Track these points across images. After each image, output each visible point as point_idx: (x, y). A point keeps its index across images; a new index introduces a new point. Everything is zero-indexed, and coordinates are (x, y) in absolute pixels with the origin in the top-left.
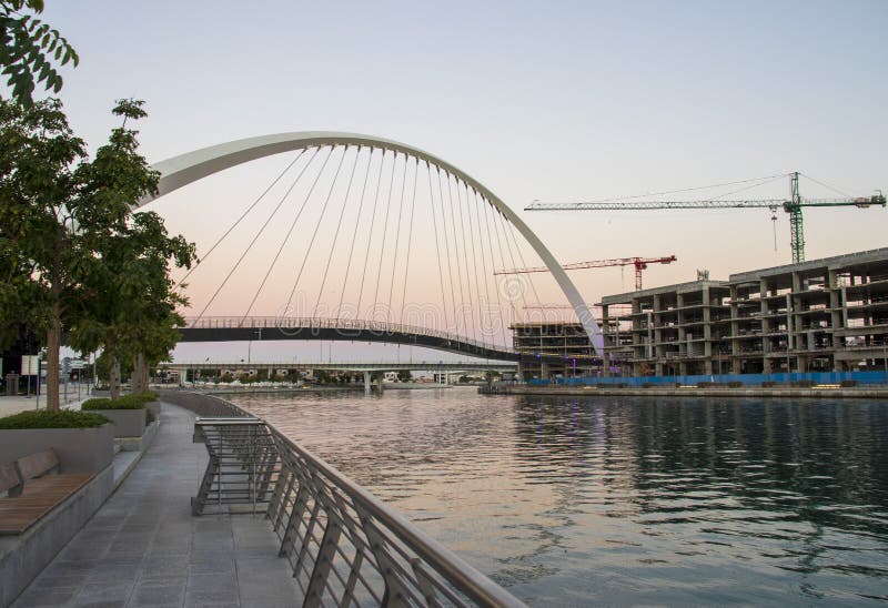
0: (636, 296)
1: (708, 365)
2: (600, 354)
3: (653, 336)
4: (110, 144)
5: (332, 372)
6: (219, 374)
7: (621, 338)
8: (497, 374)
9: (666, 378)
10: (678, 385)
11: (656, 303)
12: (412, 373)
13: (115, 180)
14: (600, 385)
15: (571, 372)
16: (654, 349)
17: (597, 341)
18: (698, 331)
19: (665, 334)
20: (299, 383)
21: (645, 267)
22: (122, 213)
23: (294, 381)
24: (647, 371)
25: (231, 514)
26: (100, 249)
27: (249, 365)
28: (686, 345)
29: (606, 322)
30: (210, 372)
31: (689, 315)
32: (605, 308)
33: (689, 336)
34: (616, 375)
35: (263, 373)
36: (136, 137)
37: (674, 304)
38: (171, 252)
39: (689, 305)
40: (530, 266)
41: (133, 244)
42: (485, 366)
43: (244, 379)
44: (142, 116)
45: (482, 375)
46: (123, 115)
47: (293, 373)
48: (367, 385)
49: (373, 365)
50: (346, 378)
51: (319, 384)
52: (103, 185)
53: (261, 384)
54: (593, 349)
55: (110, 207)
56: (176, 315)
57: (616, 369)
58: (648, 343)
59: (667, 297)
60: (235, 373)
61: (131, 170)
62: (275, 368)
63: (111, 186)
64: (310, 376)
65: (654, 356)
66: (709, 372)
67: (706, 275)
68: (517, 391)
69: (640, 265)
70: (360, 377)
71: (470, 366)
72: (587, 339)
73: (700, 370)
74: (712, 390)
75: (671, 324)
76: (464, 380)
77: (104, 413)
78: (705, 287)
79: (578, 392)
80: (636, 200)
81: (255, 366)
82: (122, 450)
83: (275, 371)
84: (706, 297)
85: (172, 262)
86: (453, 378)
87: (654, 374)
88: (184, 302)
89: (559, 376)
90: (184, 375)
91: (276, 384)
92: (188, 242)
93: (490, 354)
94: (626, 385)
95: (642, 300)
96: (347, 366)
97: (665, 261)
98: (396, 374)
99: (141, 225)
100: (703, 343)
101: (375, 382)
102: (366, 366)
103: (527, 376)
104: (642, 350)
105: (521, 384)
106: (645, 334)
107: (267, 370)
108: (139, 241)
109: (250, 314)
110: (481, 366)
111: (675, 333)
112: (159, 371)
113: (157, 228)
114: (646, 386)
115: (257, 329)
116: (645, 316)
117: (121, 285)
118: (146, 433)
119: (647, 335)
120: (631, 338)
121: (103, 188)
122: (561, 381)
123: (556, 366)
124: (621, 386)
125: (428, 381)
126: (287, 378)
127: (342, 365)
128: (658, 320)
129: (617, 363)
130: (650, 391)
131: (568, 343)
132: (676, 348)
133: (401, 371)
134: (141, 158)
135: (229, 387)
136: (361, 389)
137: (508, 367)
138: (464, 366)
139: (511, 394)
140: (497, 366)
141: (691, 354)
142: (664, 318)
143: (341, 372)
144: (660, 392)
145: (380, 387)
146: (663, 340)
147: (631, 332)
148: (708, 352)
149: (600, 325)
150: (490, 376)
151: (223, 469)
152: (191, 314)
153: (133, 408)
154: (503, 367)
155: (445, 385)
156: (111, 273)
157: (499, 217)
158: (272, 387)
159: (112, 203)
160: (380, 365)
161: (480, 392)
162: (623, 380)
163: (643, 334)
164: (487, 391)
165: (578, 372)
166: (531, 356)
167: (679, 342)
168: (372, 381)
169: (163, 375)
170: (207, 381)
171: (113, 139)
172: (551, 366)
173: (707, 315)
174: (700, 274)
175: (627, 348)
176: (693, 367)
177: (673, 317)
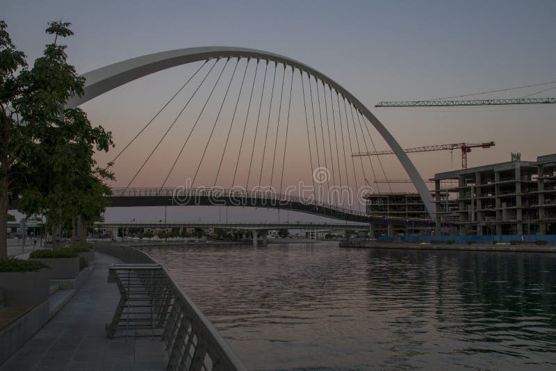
0: (462, 173)
1: (519, 227)
2: (433, 218)
3: (475, 204)
4: (44, 56)
5: (228, 230)
6: (143, 231)
7: (449, 206)
8: (353, 232)
9: (485, 236)
10: (495, 242)
11: (478, 178)
12: (290, 231)
13: (49, 84)
14: (433, 242)
15: (410, 231)
16: (476, 214)
17: (431, 208)
18: (511, 201)
19: (484, 202)
20: (203, 238)
21: (469, 151)
22: (54, 109)
23: (200, 237)
24: (471, 231)
25: (137, 336)
26: (38, 136)
27: (165, 225)
28: (501, 211)
29: (438, 193)
30: (136, 230)
31: (504, 188)
32: (437, 182)
33: (504, 204)
34: (446, 234)
35: (176, 230)
36: (65, 51)
37: (492, 179)
38: (93, 138)
39: (503, 180)
40: (379, 150)
41: (64, 133)
42: (345, 226)
43: (161, 235)
44: (69, 35)
45: (343, 233)
46: (55, 34)
47: (199, 231)
48: (255, 240)
49: (259, 225)
50: (239, 235)
51: (218, 239)
52: (40, 88)
53: (175, 239)
54: (428, 214)
55: (45, 104)
56: (105, 186)
57: (446, 229)
58: (471, 210)
59: (486, 174)
60: (155, 231)
61: (60, 77)
62: (185, 227)
63: (45, 89)
64: (212, 232)
65: (476, 219)
66: (520, 233)
67: (518, 157)
68: (369, 245)
69: (466, 149)
70: (249, 234)
71: (333, 226)
72: (423, 206)
73: (512, 231)
74: (522, 247)
75: (490, 195)
76: (329, 237)
77: (43, 261)
78: (518, 166)
79: (415, 247)
80: (463, 99)
81: (170, 225)
82: (61, 289)
83: (185, 229)
84: (518, 174)
85: (95, 146)
86: (320, 235)
87: (476, 233)
88: (111, 176)
89: (402, 234)
90: (115, 233)
91: (186, 239)
92: (106, 131)
93: (348, 217)
94: (454, 242)
95: (466, 176)
96: (240, 225)
97: (486, 146)
98: (277, 232)
99: (69, 118)
100: (515, 210)
101: (261, 238)
102: (254, 225)
103: (377, 234)
104: (466, 214)
105: (372, 241)
106: (468, 202)
107: (179, 229)
108: (69, 131)
109: (165, 186)
110: (341, 226)
111: (493, 201)
112: (96, 229)
113: (82, 120)
114: (470, 243)
115: (171, 197)
116: (469, 189)
117: (54, 164)
118: (80, 275)
119: (470, 203)
120: (458, 205)
121: (40, 90)
122: (403, 238)
123: (399, 227)
124: (450, 243)
125: (302, 237)
126: (194, 235)
127: (236, 225)
128: (479, 191)
129: (446, 225)
130: (473, 247)
131: (409, 210)
132: (493, 214)
133: (280, 230)
134: (71, 67)
135: (149, 241)
136: (250, 243)
137: (362, 227)
138: (329, 226)
139: (364, 248)
140: (354, 227)
141: (505, 218)
142: (484, 190)
143: (235, 230)
144: (480, 248)
145: (265, 241)
146: (483, 207)
147: (458, 201)
148: (519, 216)
149: (434, 196)
150: (348, 234)
151: (131, 303)
152: (117, 186)
153: (69, 257)
154: (358, 227)
155: (315, 240)
156: (46, 155)
157: (355, 112)
158: (183, 241)
159: (46, 101)
160: (265, 225)
161: (341, 246)
162: (451, 238)
163: (468, 203)
164: (346, 245)
165: (417, 231)
166: (379, 219)
167: (496, 208)
168: (258, 237)
169: (100, 231)
170: (134, 237)
171: (47, 52)
172: (395, 226)
173: (518, 187)
174: (513, 156)
175: (454, 213)
176: (507, 229)
177: (492, 189)
